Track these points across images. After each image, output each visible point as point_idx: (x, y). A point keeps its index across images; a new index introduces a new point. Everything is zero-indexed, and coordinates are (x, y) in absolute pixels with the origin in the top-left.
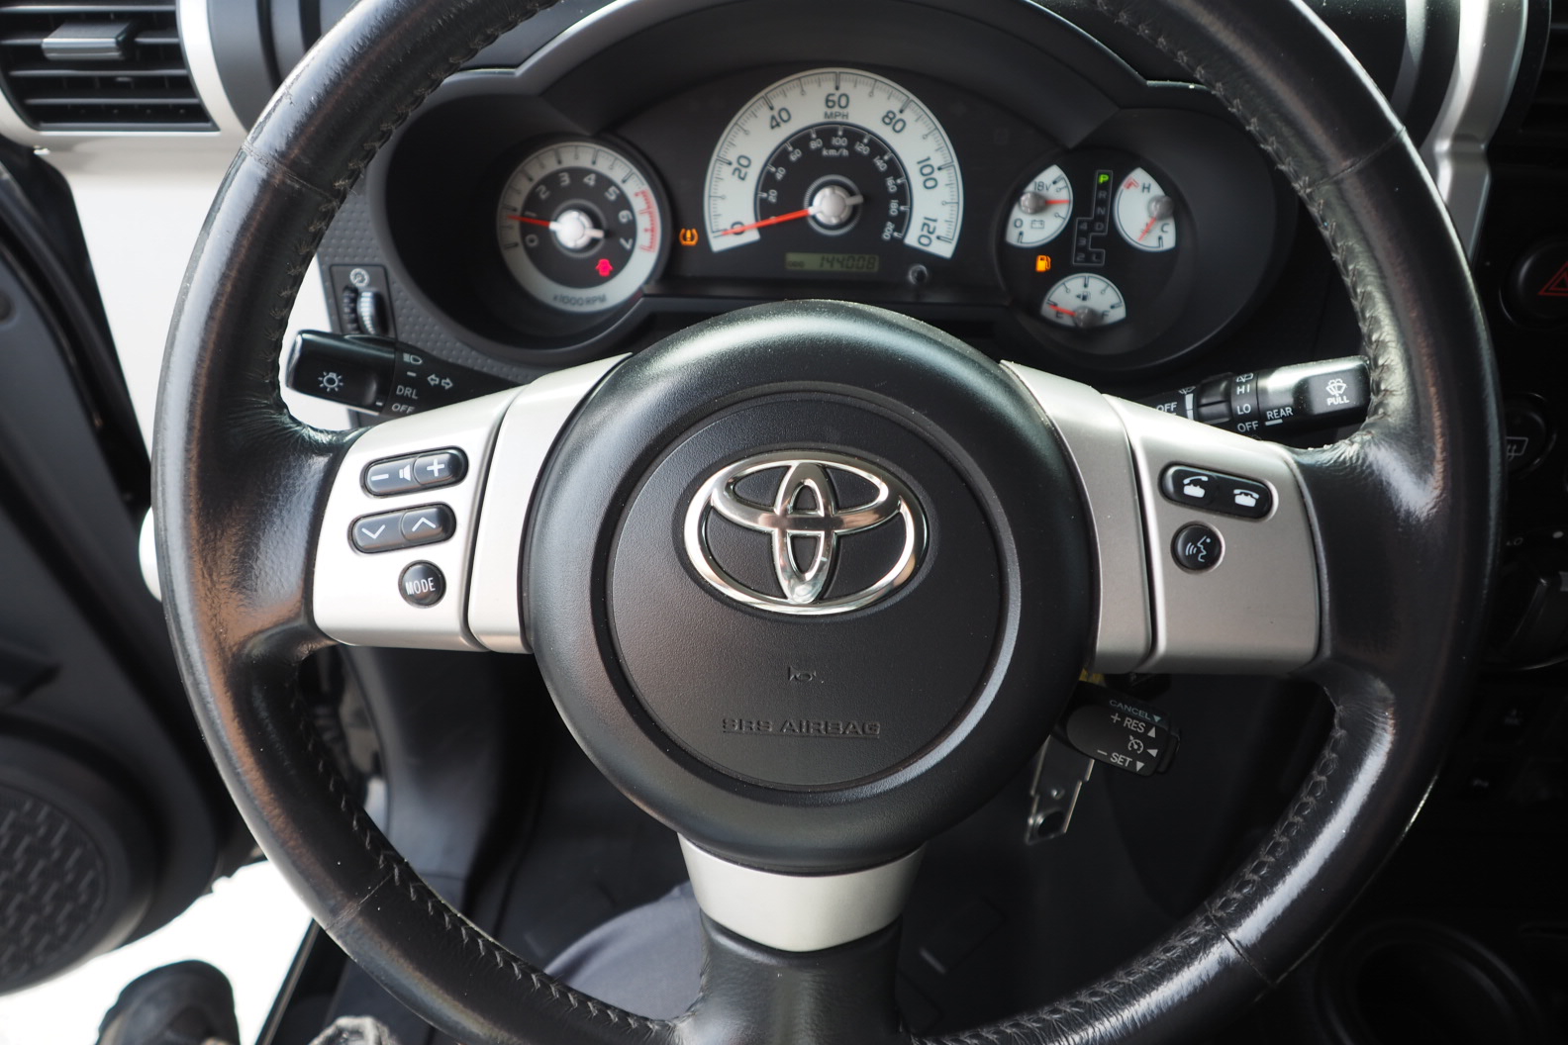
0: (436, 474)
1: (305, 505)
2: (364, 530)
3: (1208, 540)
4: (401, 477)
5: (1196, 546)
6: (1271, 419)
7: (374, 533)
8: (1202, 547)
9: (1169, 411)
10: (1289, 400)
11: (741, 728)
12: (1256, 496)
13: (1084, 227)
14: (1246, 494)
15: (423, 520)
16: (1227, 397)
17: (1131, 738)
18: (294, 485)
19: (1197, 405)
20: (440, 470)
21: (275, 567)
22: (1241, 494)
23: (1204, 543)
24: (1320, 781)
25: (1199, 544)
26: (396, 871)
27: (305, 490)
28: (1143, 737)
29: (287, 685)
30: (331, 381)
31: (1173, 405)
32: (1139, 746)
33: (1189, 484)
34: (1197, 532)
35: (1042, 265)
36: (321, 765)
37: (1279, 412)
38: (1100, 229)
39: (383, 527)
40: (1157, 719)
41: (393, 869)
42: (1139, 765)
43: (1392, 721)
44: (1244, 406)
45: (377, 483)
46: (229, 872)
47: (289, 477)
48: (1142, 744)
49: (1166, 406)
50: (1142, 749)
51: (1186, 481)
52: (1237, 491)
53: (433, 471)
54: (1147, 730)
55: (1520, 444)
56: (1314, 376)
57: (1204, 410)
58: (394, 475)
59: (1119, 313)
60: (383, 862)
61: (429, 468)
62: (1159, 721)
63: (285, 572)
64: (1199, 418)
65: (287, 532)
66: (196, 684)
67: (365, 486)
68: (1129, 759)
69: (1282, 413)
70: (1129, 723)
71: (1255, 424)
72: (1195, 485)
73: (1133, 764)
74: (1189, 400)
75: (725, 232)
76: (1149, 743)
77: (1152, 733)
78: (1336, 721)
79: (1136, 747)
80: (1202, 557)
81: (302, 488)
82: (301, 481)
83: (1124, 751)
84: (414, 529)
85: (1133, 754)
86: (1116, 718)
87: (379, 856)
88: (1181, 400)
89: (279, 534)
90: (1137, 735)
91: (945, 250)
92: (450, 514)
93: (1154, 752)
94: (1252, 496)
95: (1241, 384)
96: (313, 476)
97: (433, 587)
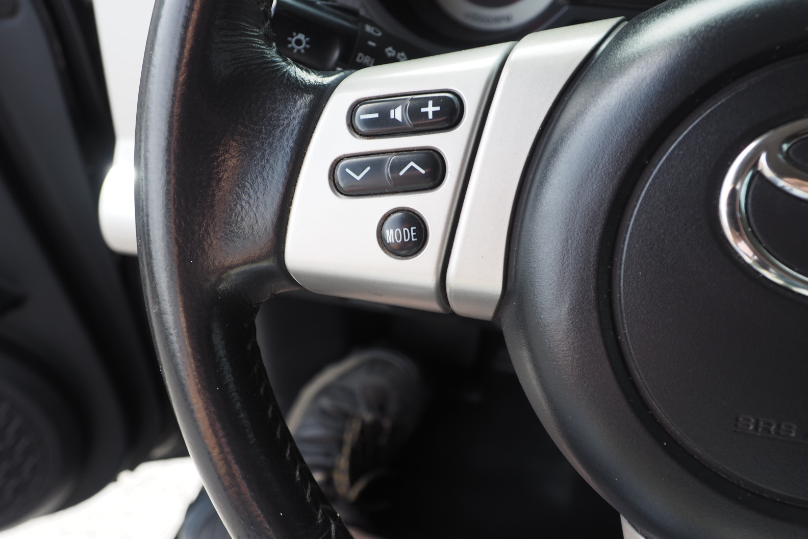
0: (430, 116)
1: (288, 140)
2: (348, 170)
4: (392, 117)
7: (358, 175)
11: (756, 428)
15: (412, 164)
18: (278, 119)
20: (434, 113)
21: (252, 202)
26: (333, 526)
27: (288, 125)
29: (246, 326)
30: (299, 42)
36: (270, 411)
39: (368, 168)
41: (330, 525)
45: (368, 122)
46: (132, 467)
47: (274, 110)
53: (427, 113)
58: (384, 114)
60: (322, 517)
61: (423, 110)
63: (261, 208)
65: (268, 166)
66: (160, 314)
67: (351, 126)
81: (286, 122)
82: (285, 115)
84: (401, 173)
87: (318, 510)
89: (259, 168)
92: (440, 161)
96: (298, 111)
97: (415, 236)
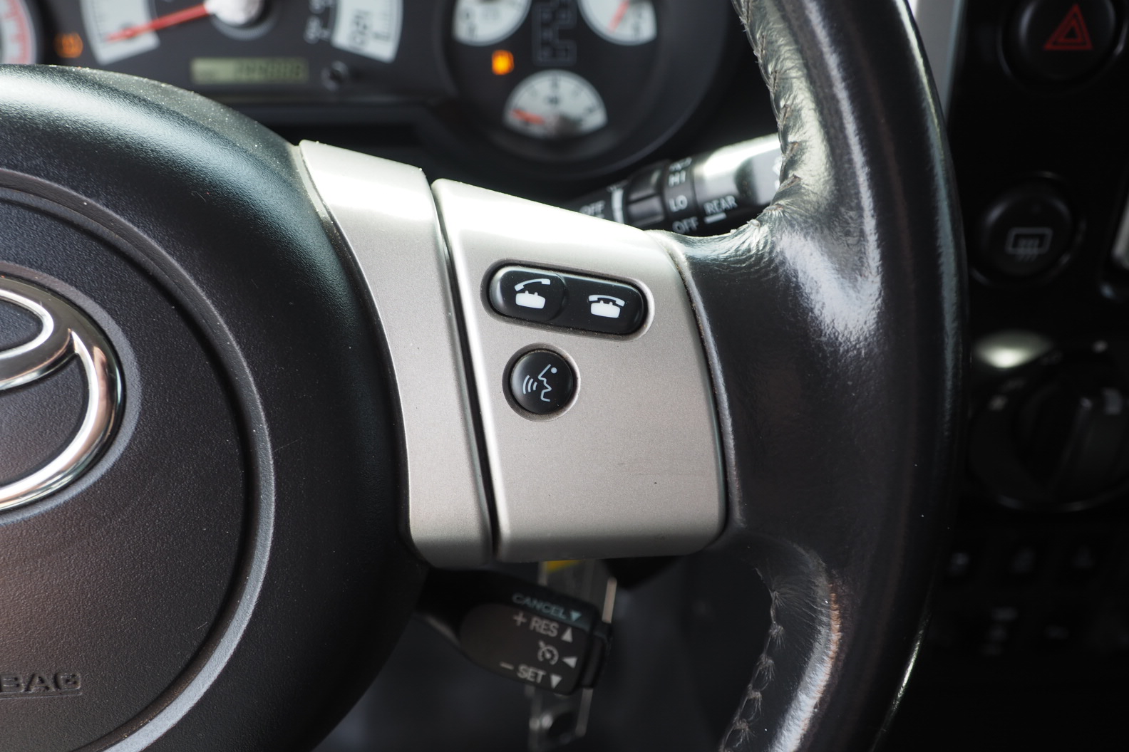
3: (554, 370)
5: (536, 380)
6: (712, 214)
8: (545, 380)
9: (595, 214)
10: (731, 187)
12: (621, 302)
13: (547, 16)
14: (607, 301)
16: (660, 190)
17: (542, 644)
19: (627, 203)
22: (599, 301)
23: (547, 375)
24: (755, 699)
25: (540, 377)
28: (556, 642)
31: (599, 206)
32: (553, 655)
33: (522, 291)
34: (539, 359)
35: (502, 64)
37: (719, 204)
38: (566, 19)
40: (575, 615)
42: (555, 680)
43: (837, 612)
44: (679, 201)
48: (555, 652)
49: (591, 209)
50: (556, 658)
51: (519, 287)
52: (593, 298)
54: (561, 631)
55: (1041, 237)
56: (758, 156)
57: (636, 209)
59: (596, 119)
62: (578, 619)
64: (629, 220)
68: (541, 673)
69: (724, 205)
70: (538, 624)
71: (693, 222)
72: (532, 292)
73: (547, 679)
74: (617, 197)
75: (112, 39)
76: (565, 649)
77: (568, 636)
78: (772, 613)
79: (548, 656)
80: (546, 395)
83: (533, 662)
85: (545, 665)
86: (520, 619)
88: (608, 199)
90: (549, 641)
91: (383, 48)
93: (571, 661)
94: (614, 303)
95: (674, 173)
